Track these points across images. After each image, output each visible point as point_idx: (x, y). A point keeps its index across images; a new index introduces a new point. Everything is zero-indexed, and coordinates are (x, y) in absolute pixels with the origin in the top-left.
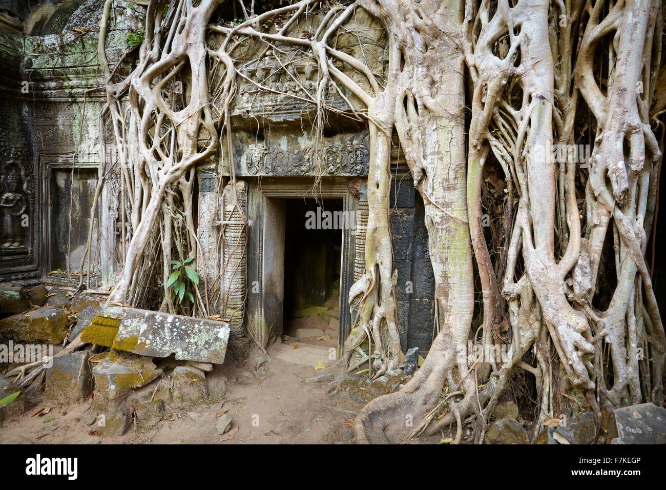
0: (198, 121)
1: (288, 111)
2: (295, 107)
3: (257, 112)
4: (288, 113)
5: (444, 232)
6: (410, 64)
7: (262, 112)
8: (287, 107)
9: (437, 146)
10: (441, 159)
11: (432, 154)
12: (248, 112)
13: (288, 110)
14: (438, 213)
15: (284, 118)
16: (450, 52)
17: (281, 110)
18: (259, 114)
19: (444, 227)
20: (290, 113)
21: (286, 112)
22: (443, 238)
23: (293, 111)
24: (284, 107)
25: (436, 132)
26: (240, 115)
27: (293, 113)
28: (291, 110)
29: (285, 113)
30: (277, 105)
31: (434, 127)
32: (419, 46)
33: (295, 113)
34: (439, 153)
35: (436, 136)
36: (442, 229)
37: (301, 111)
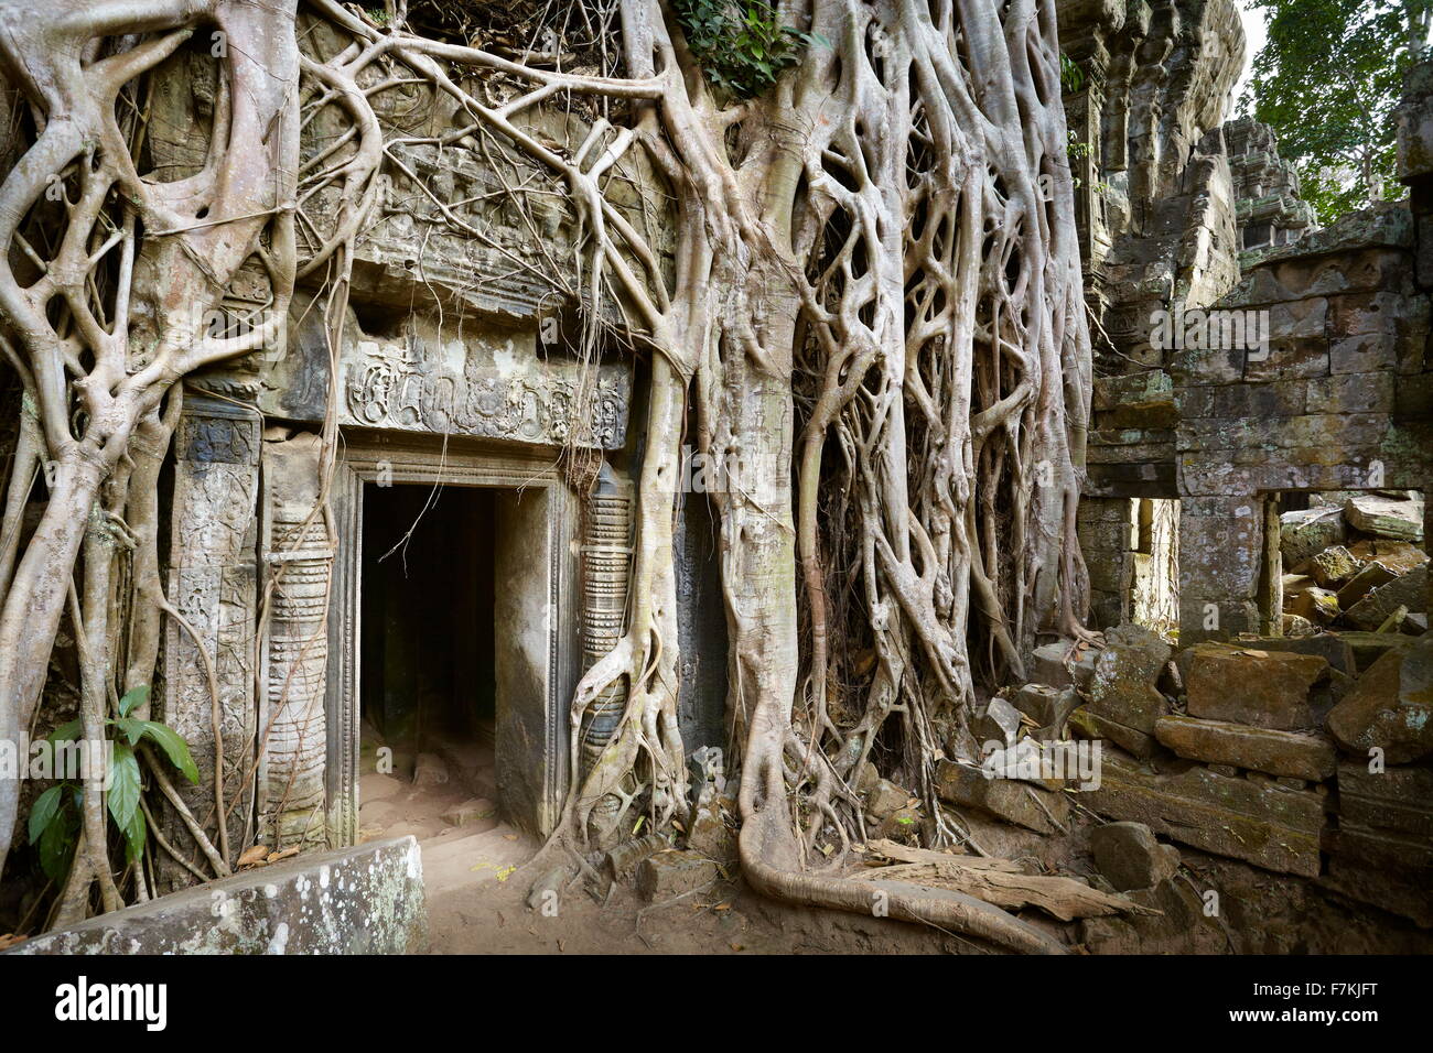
0: (250, 243)
1: (510, 294)
2: (525, 289)
3: (433, 271)
4: (508, 297)
5: (767, 548)
6: (726, 281)
7: (446, 275)
8: (511, 284)
9: (760, 418)
10: (767, 438)
11: (752, 429)
12: (409, 264)
13: (509, 290)
14: (759, 519)
15: (502, 307)
16: (782, 287)
17: (494, 286)
18: (441, 278)
19: (768, 541)
20: (513, 299)
21: (505, 293)
22: (766, 558)
23: (519, 296)
24: (503, 283)
25: (760, 397)
26: (383, 266)
27: (519, 300)
28: (515, 292)
29: (503, 296)
30: (485, 272)
31: (758, 389)
32: (743, 260)
33: (524, 301)
34: (762, 429)
35: (759, 403)
36: (765, 545)
37: (539, 301)
